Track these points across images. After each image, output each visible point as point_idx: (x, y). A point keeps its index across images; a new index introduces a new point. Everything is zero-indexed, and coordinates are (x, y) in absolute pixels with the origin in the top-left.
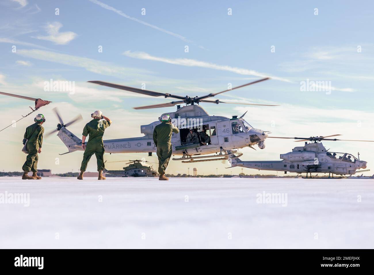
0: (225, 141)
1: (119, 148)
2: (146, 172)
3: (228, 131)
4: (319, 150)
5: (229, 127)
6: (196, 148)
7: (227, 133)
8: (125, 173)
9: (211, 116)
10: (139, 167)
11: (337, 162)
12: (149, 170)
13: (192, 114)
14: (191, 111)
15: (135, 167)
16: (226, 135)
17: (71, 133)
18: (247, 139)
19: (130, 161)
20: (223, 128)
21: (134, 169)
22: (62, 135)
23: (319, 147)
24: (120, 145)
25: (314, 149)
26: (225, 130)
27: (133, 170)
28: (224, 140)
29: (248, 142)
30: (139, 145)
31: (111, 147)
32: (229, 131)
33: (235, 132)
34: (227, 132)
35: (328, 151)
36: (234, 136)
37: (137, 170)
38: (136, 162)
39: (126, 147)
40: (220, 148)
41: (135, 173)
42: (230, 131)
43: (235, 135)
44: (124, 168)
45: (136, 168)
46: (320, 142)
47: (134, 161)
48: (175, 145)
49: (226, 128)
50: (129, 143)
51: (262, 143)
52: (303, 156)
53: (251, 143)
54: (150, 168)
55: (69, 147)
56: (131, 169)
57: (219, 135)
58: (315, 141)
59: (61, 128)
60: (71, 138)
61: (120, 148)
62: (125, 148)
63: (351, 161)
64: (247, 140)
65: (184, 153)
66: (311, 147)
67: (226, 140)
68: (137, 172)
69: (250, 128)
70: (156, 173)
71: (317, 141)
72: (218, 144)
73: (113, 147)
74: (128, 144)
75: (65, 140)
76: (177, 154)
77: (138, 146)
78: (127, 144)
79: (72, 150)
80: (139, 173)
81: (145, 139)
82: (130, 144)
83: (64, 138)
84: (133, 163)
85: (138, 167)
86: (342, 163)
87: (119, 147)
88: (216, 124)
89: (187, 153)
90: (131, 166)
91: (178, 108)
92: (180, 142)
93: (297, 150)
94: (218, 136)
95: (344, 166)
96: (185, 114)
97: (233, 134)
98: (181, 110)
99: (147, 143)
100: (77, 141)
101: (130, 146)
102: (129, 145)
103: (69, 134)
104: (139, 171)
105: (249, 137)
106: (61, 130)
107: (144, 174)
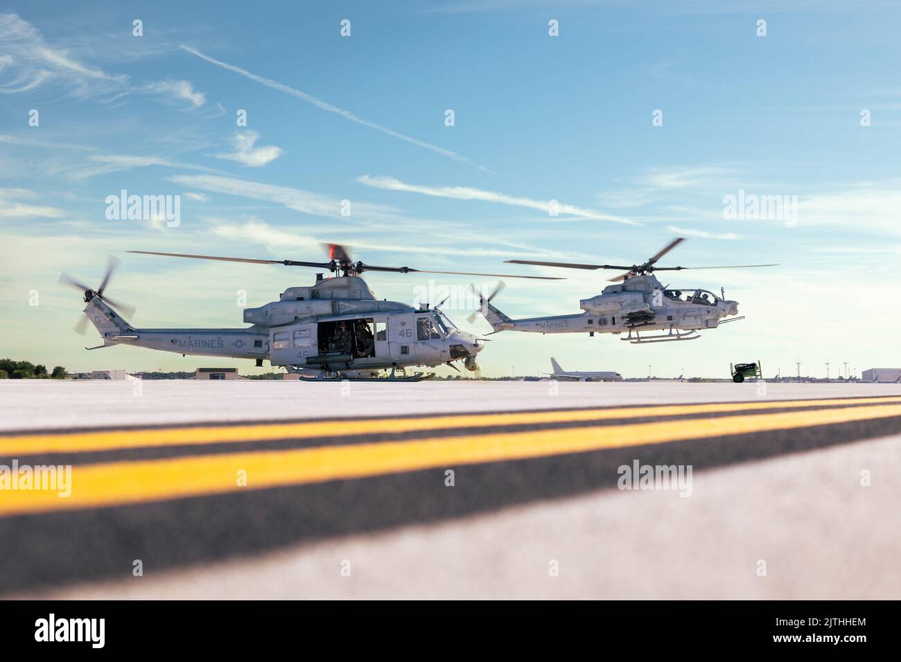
0: (402, 353)
1: (199, 347)
3: (409, 335)
4: (649, 288)
5: (412, 325)
6: (347, 363)
7: (407, 338)
9: (379, 302)
11: (683, 306)
13: (344, 294)
14: (343, 287)
16: (404, 341)
17: (110, 309)
18: (444, 351)
20: (400, 328)
22: (94, 313)
23: (649, 282)
24: (203, 341)
25: (642, 287)
26: (403, 331)
28: (400, 351)
29: (445, 357)
30: (239, 344)
31: (185, 343)
33: (422, 337)
34: (407, 336)
35: (667, 289)
39: (213, 345)
40: (391, 364)
46: (651, 274)
48: (307, 352)
49: (406, 327)
51: (471, 359)
52: (622, 300)
53: (450, 359)
55: (106, 335)
57: (391, 339)
58: (643, 273)
59: (91, 298)
60: (111, 320)
61: (202, 347)
62: (212, 347)
63: (708, 303)
65: (323, 368)
66: (635, 283)
67: (404, 351)
69: (453, 331)
71: (645, 272)
72: (388, 358)
73: (189, 344)
74: (218, 339)
75: (98, 322)
77: (236, 345)
78: (216, 340)
79: (110, 341)
81: (252, 334)
82: (222, 341)
83: (96, 317)
86: (692, 306)
87: (200, 345)
88: (388, 318)
89: (329, 369)
91: (318, 279)
92: (317, 347)
93: (610, 292)
94: (389, 343)
95: (697, 313)
96: (330, 292)
97: (419, 340)
98: (325, 284)
99: (254, 343)
100: (121, 326)
101: (222, 344)
102: (220, 342)
103: (106, 311)
105: (448, 349)
106: (91, 302)
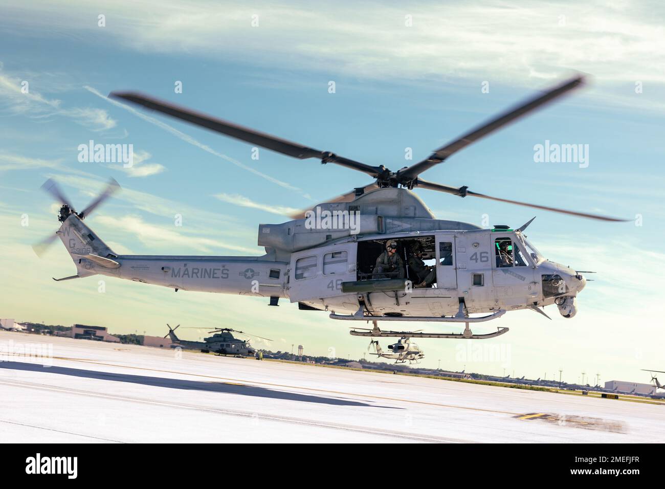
0: (475, 284)
1: (198, 277)
2: (238, 348)
3: (485, 259)
5: (489, 247)
6: (396, 295)
7: (481, 263)
8: (207, 346)
9: (439, 220)
10: (229, 340)
12: (243, 345)
14: (391, 202)
15: (222, 339)
16: (478, 267)
17: (89, 230)
18: (534, 282)
19: (216, 329)
20: (471, 251)
21: (220, 341)
22: (68, 234)
24: (202, 269)
26: (476, 254)
27: (220, 344)
28: (470, 280)
29: (534, 294)
31: (179, 272)
32: (487, 257)
34: (481, 261)
36: (500, 272)
37: (225, 344)
38: (224, 331)
39: (215, 276)
40: (457, 300)
41: (221, 348)
42: (490, 259)
43: (503, 270)
44: (205, 339)
45: (224, 341)
47: (222, 330)
48: (342, 278)
49: (479, 250)
50: (226, 268)
51: (568, 300)
54: (246, 342)
55: (80, 263)
56: (215, 342)
57: (459, 265)
59: (67, 217)
60: (88, 243)
61: (201, 277)
62: (213, 277)
64: (532, 286)
65: (362, 303)
67: (478, 281)
68: (225, 347)
70: (254, 351)
72: (454, 289)
73: (184, 274)
74: (221, 268)
75: (72, 246)
76: (344, 304)
78: (219, 269)
79: (85, 270)
80: (228, 349)
81: (265, 262)
82: (228, 270)
83: (71, 239)
84: (220, 333)
85: (227, 339)
87: (199, 275)
88: (455, 237)
89: (371, 305)
90: (216, 336)
92: (356, 272)
94: (456, 269)
96: (374, 208)
97: (497, 266)
98: (367, 198)
99: (269, 272)
100: (100, 251)
101: (226, 276)
102: (225, 272)
103: (84, 231)
104: (228, 346)
105: (540, 280)
106: (67, 222)
107: (236, 351)
